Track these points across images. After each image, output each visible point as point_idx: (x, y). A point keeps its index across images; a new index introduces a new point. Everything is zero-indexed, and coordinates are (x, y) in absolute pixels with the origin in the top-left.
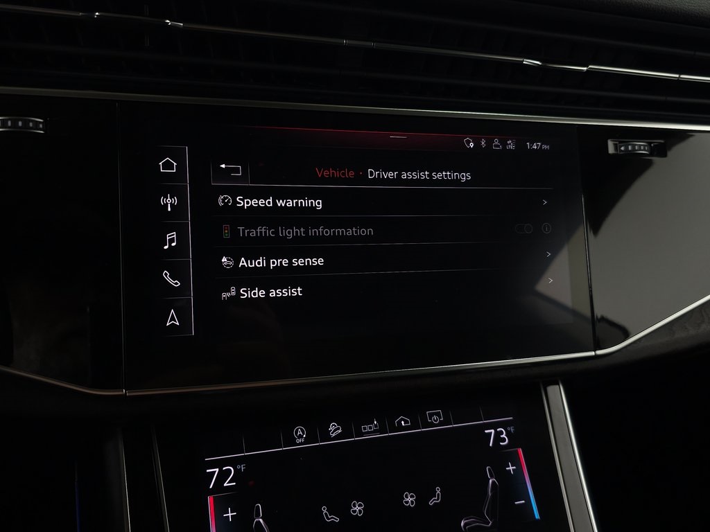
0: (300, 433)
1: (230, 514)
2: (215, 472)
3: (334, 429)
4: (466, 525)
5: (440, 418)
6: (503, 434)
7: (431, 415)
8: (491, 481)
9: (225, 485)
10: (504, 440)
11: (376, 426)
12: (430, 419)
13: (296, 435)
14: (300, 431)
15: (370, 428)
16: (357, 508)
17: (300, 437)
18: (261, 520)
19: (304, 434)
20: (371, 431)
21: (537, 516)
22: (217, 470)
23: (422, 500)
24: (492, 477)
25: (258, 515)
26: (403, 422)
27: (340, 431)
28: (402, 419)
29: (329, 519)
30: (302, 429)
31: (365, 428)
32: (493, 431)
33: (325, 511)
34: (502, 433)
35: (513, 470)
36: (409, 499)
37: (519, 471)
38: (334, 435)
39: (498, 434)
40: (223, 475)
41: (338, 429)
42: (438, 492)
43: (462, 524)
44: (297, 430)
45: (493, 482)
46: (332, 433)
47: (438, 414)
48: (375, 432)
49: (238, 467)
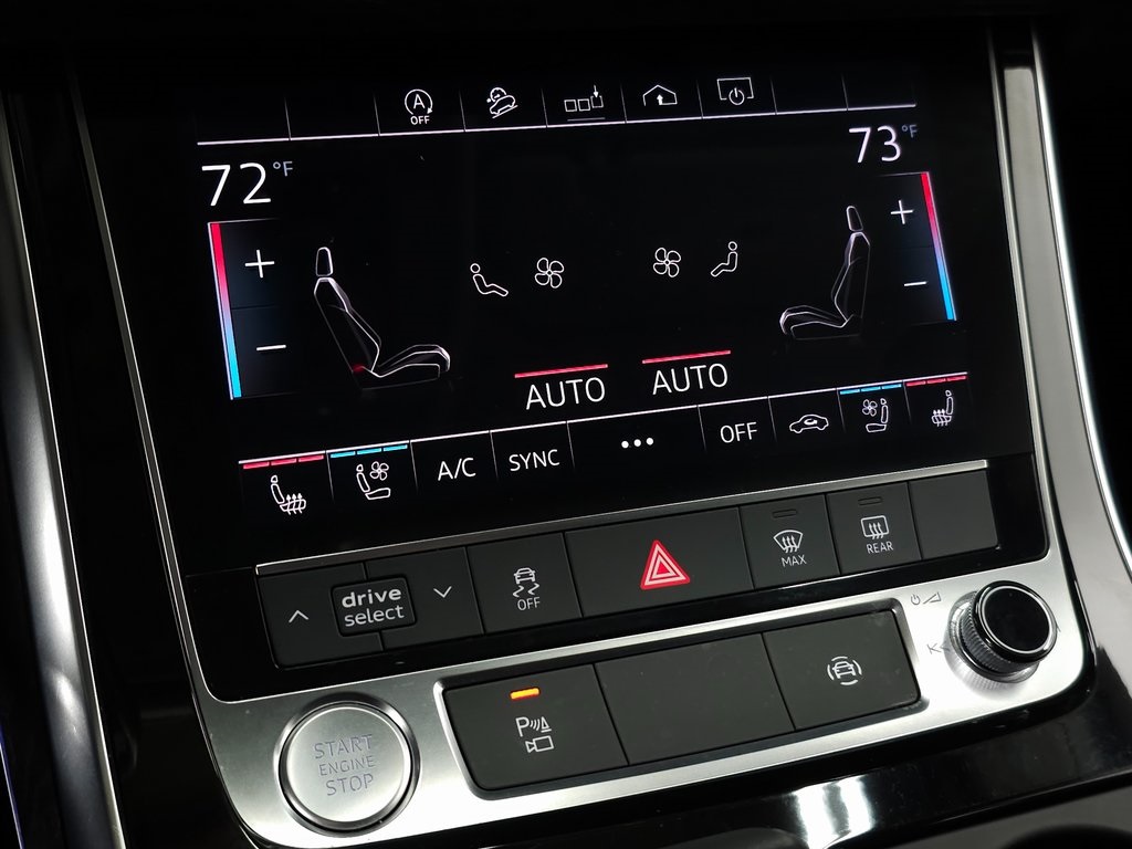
0: (418, 102)
1: (260, 264)
2: (223, 171)
3: (499, 100)
4: (789, 322)
5: (748, 93)
6: (890, 138)
7: (727, 87)
8: (853, 236)
9: (247, 201)
10: (891, 151)
11: (597, 101)
12: (725, 94)
13: (411, 109)
14: (419, 102)
15: (584, 105)
16: (549, 273)
17: (420, 111)
18: (332, 282)
19: (427, 104)
20: (584, 111)
21: (951, 314)
22: (227, 168)
23: (695, 265)
24: (856, 226)
25: (324, 271)
26: (660, 98)
27: (512, 107)
28: (658, 91)
29: (485, 289)
30: (422, 95)
31: (571, 106)
32: (868, 130)
33: (477, 274)
34: (887, 136)
35: (905, 214)
36: (667, 262)
37: (918, 221)
38: (498, 114)
39: (879, 139)
40: (241, 182)
41: (509, 101)
42: (733, 251)
43: (782, 320)
44: (413, 95)
45: (857, 238)
46: (495, 109)
47: (743, 86)
48: (594, 114)
49: (276, 165)
